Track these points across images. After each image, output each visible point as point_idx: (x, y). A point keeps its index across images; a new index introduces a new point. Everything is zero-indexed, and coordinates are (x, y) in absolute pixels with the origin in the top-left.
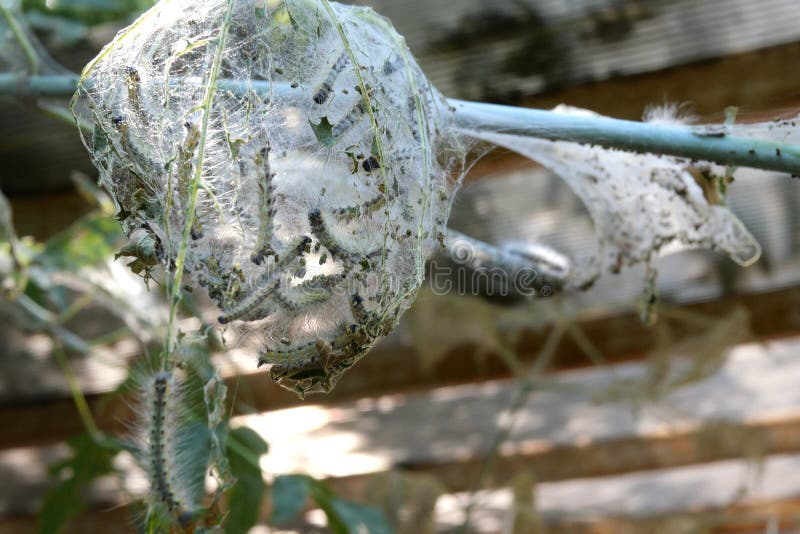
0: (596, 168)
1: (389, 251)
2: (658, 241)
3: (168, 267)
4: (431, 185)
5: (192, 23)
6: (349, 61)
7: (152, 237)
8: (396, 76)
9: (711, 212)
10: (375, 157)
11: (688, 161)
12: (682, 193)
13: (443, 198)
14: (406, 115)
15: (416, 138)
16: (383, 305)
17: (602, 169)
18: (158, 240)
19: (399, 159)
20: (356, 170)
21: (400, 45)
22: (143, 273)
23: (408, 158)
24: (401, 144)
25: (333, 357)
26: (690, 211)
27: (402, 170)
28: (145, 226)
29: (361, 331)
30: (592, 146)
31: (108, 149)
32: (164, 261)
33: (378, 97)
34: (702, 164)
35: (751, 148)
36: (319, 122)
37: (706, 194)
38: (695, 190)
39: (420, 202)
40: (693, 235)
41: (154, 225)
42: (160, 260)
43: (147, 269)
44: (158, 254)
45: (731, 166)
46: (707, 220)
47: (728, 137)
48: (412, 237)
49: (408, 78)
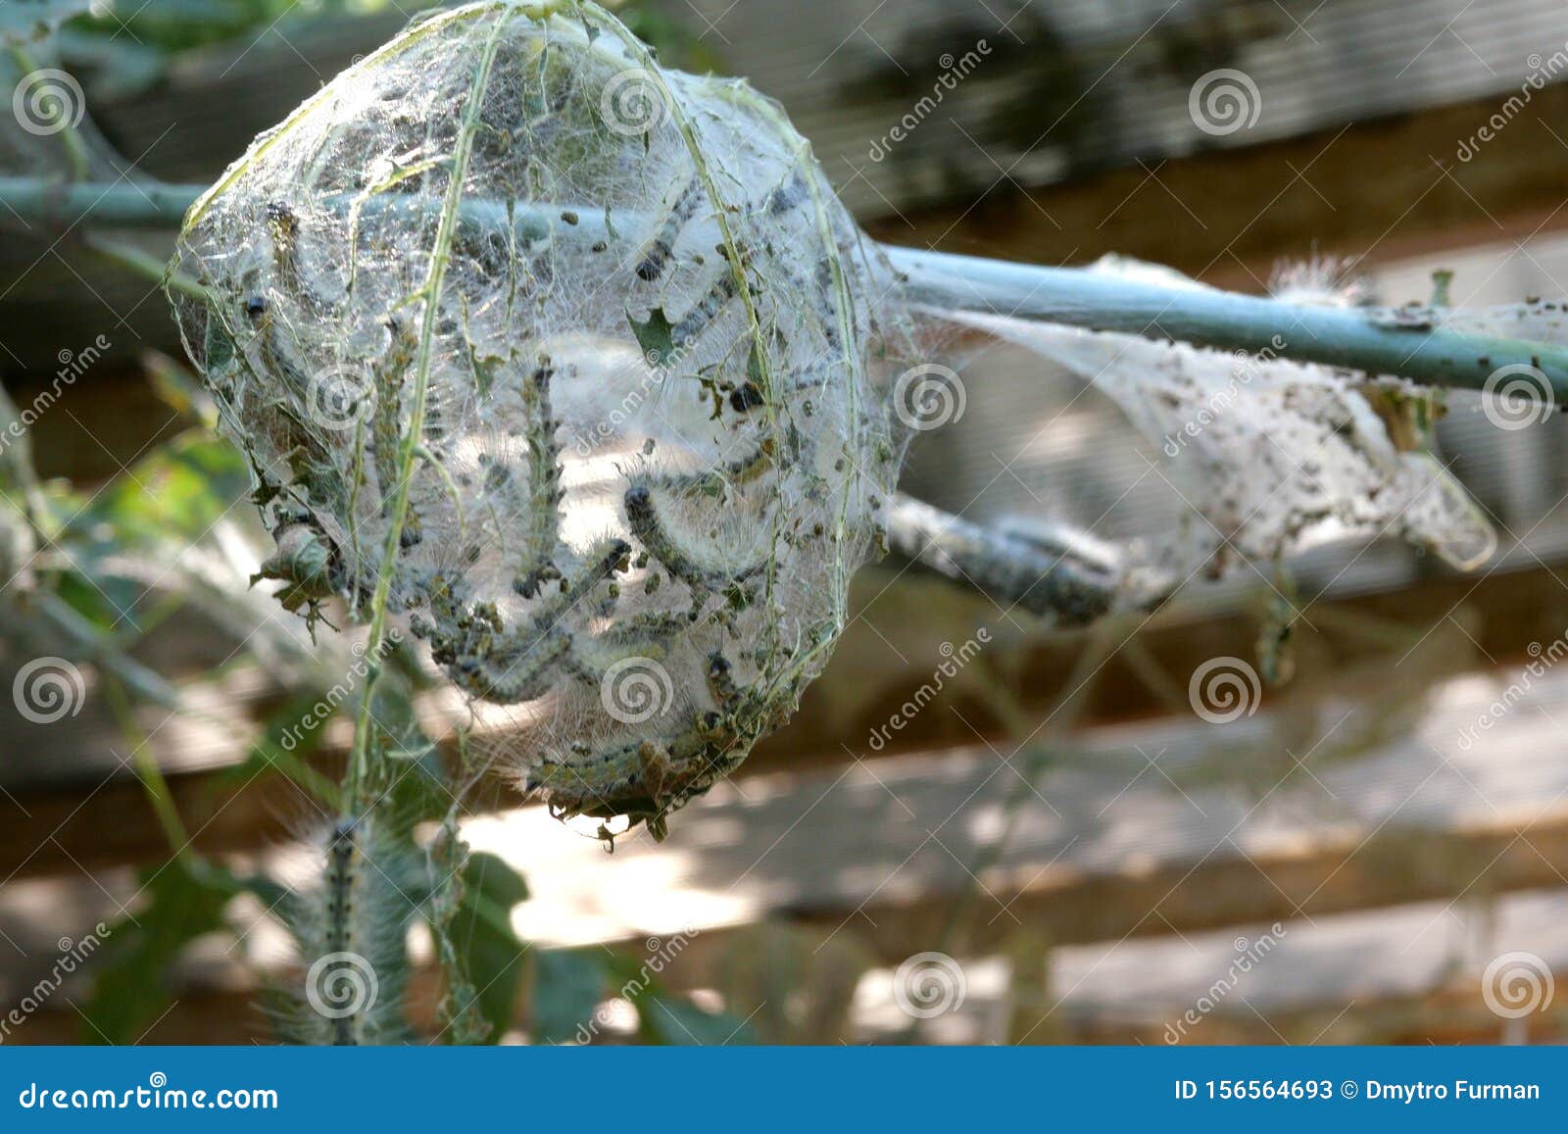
0: (1177, 380)
1: (779, 566)
2: (1296, 520)
3: (354, 605)
4: (860, 435)
5: (402, 122)
6: (705, 194)
7: (322, 542)
8: (793, 217)
9: (1400, 465)
10: (754, 384)
11: (1358, 376)
12: (1346, 431)
13: (883, 457)
14: (813, 297)
15: (832, 343)
16: (768, 675)
17: (1189, 382)
18: (334, 546)
19: (801, 387)
20: (718, 413)
21: (802, 156)
22: (305, 609)
23: (817, 383)
24: (805, 356)
25: (671, 776)
26: (1358, 463)
27: (807, 410)
28: (308, 520)
29: (727, 726)
30: (1172, 343)
31: (235, 364)
32: (346, 593)
33: (761, 265)
34: (1386, 380)
35: (1482, 354)
36: (645, 318)
37: (1390, 432)
38: (1369, 425)
39: (839, 467)
40: (1364, 507)
41: (326, 518)
42: (337, 589)
43: (312, 604)
44: (333, 575)
45: (1442, 385)
46: (1391, 482)
47: (1437, 330)
48: (825, 539)
49: (817, 220)
